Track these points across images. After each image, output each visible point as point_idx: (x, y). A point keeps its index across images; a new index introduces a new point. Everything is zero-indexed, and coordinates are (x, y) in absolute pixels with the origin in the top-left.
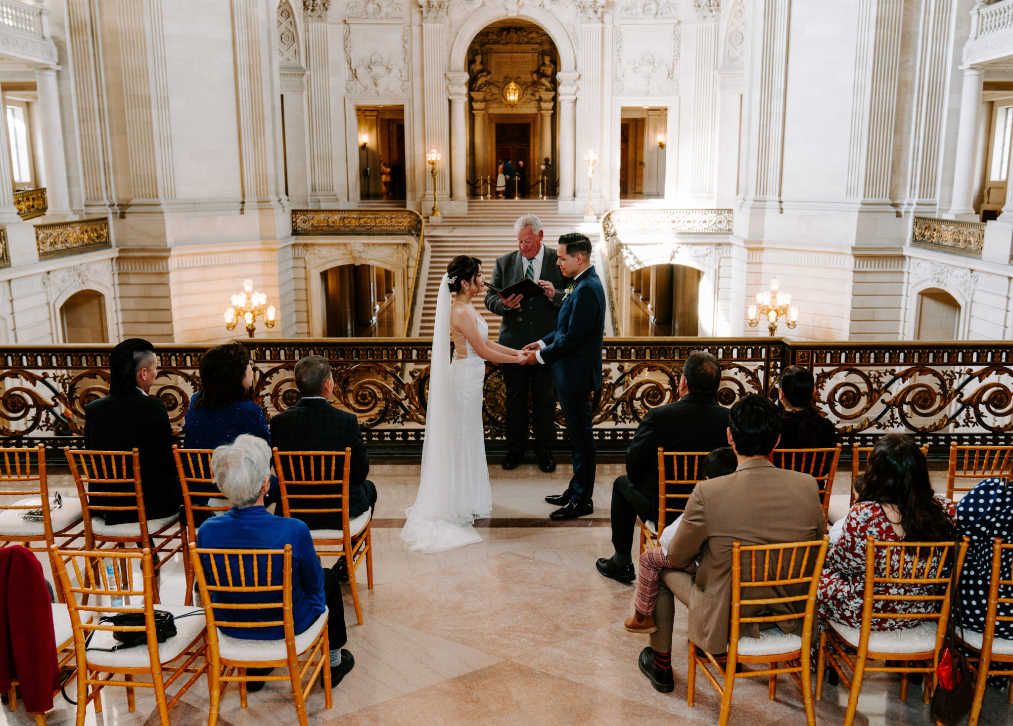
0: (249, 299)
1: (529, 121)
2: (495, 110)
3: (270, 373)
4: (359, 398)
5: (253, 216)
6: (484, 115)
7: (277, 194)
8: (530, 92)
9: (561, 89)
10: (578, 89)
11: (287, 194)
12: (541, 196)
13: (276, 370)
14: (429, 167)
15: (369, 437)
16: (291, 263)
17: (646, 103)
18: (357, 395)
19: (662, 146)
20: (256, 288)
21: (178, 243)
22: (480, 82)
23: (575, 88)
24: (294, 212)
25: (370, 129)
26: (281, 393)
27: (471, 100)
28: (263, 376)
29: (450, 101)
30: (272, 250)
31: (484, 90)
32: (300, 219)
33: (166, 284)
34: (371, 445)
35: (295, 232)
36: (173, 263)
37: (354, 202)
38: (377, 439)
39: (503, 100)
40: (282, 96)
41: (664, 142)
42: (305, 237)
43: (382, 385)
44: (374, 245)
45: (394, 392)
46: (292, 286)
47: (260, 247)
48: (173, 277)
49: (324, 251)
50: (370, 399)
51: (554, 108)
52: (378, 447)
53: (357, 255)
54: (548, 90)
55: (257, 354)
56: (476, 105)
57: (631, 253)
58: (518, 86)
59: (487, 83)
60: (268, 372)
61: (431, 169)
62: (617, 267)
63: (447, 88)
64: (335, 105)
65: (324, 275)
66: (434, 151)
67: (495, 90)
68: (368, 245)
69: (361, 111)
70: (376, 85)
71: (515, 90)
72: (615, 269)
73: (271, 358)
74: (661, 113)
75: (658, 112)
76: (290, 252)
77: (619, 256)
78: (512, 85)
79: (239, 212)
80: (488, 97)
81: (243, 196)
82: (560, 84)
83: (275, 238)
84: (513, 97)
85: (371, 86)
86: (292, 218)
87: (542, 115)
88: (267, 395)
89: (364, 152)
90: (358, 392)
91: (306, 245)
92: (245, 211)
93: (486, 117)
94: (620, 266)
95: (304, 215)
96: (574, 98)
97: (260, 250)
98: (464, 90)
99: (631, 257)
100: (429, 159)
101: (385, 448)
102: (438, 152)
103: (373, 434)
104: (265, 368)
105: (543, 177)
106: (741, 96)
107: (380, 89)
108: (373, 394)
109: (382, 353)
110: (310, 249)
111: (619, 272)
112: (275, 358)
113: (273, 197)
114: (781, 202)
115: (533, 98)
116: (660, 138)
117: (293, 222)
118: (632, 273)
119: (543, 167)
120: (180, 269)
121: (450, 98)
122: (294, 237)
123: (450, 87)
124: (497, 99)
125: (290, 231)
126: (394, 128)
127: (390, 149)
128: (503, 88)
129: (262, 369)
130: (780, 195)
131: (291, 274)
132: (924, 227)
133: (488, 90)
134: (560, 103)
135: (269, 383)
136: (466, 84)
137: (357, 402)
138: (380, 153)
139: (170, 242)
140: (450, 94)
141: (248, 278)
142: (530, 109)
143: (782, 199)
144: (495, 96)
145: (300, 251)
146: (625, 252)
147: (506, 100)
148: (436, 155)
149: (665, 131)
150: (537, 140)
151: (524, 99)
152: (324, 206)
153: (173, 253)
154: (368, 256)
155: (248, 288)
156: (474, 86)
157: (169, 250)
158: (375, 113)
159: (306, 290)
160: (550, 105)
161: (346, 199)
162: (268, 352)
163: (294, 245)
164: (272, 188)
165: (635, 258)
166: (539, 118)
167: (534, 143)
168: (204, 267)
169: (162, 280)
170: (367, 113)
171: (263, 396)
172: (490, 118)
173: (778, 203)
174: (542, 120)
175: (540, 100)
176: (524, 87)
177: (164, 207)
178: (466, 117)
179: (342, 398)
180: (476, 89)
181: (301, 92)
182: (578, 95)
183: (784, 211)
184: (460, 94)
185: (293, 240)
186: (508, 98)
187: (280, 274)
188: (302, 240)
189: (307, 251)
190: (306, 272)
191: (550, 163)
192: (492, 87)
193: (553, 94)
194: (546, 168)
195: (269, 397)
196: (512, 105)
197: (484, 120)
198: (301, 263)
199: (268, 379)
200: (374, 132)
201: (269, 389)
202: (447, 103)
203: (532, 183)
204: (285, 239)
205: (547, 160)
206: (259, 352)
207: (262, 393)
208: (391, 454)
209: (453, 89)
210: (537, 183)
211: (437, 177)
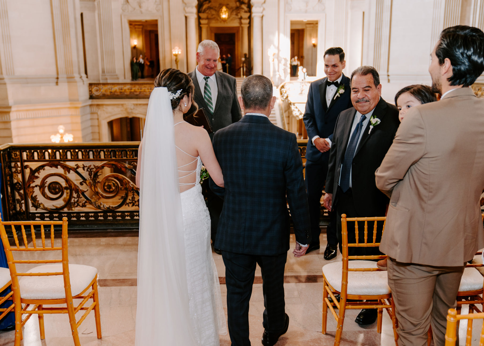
0: (62, 137)
1: (234, 31)
2: (214, 24)
3: (38, 169)
4: (106, 187)
5: (64, 87)
6: (207, 28)
7: (79, 73)
8: (234, 13)
9: (254, 10)
10: (264, 9)
11: (86, 73)
12: (242, 76)
13: (42, 167)
14: (174, 58)
15: (114, 217)
16: (89, 117)
17: (306, 18)
18: (104, 186)
19: (315, 46)
20: (66, 131)
21: (16, 103)
22: (205, 7)
23: (262, 9)
24: (91, 85)
25: (138, 36)
26: (47, 185)
27: (199, 18)
28: (33, 172)
29: (186, 17)
30: (76, 108)
31: (207, 12)
32: (94, 89)
33: (9, 129)
34: (116, 223)
35: (91, 97)
36: (13, 115)
37: (129, 79)
38: (120, 218)
39: (219, 18)
40: (82, 15)
41: (316, 44)
42: (97, 100)
43: (123, 178)
44: (140, 105)
45: (132, 183)
46: (90, 130)
47: (69, 106)
48: (13, 125)
49: (109, 109)
50: (114, 188)
51: (250, 23)
52: (121, 224)
53: (130, 111)
54: (246, 12)
55: (27, 155)
56: (202, 22)
57: (296, 108)
58: (228, 10)
59: (209, 8)
60: (36, 169)
61: (175, 59)
62: (289, 117)
63: (184, 9)
64: (115, 19)
65: (111, 124)
66: (177, 48)
67: (214, 12)
68: (137, 105)
69: (133, 24)
70: (140, 7)
71: (226, 11)
72: (287, 118)
73: (38, 158)
74: (314, 25)
75: (312, 25)
76: (88, 109)
77: (290, 111)
78: (224, 9)
79: (55, 84)
80: (210, 16)
81: (58, 74)
82: (252, 6)
83: (78, 100)
84: (224, 15)
85: (137, 7)
86: (89, 88)
87: (242, 28)
88: (36, 186)
89: (135, 51)
90: (105, 183)
91: (98, 105)
92: (59, 84)
93: (209, 29)
94: (290, 116)
95: (97, 86)
96: (261, 15)
97: (69, 108)
98: (195, 10)
99: (297, 110)
100: (174, 53)
101: (126, 224)
102: (179, 48)
103: (117, 214)
104: (34, 165)
105: (243, 64)
106: (364, 13)
107: (143, 10)
108: (116, 185)
109: (122, 153)
110: (101, 107)
111: (290, 120)
112: (42, 158)
113: (76, 75)
114: (388, 76)
115: (237, 17)
116: (313, 41)
117: (90, 91)
118: (297, 121)
119: (243, 59)
120: (18, 119)
121: (187, 15)
122: (91, 100)
123: (186, 8)
124: (215, 18)
125: (88, 96)
126: (153, 36)
127: (151, 49)
128: (218, 11)
129: (31, 167)
130: (388, 71)
131: (89, 123)
132: (477, 89)
133: (209, 12)
134: (253, 19)
135: (37, 177)
136: (196, 7)
137: (105, 191)
138: (145, 51)
139: (11, 102)
140: (186, 13)
141: (61, 124)
142: (235, 24)
143: (389, 74)
144: (214, 16)
145: (95, 109)
146: (293, 107)
147: (220, 18)
148: (177, 51)
149: (317, 36)
150: (240, 43)
151: (231, 18)
152: (109, 81)
153: (13, 109)
154: (136, 112)
155: (61, 131)
156: (201, 9)
157: (10, 107)
158: (141, 27)
159: (99, 133)
160: (248, 21)
161: (123, 78)
162: (36, 154)
163: (91, 105)
164: (76, 69)
165: (299, 110)
166: (241, 29)
167: (238, 45)
168: (34, 118)
169: (7, 126)
170: (136, 27)
171: (33, 187)
172: (211, 29)
173: (386, 77)
174: (242, 30)
175: (241, 18)
176: (231, 10)
177: (6, 81)
178: (196, 28)
179: (93, 188)
180: (202, 11)
181: (94, 11)
182: (264, 13)
183: (391, 81)
184: (191, 13)
185: (90, 102)
186: (221, 17)
187: (82, 122)
188: (96, 102)
189: (99, 109)
190: (99, 122)
191: (247, 56)
192: (212, 10)
193: (248, 14)
194: (245, 59)
195: (38, 188)
196: (224, 21)
197: (207, 31)
198: (95, 116)
199: (36, 174)
200: (141, 38)
201: (38, 182)
202: (184, 19)
203: (237, 68)
204: (85, 101)
205: (245, 55)
206: (28, 154)
207: (33, 185)
208: (130, 229)
209: (188, 10)
210: (240, 68)
211: (179, 64)
